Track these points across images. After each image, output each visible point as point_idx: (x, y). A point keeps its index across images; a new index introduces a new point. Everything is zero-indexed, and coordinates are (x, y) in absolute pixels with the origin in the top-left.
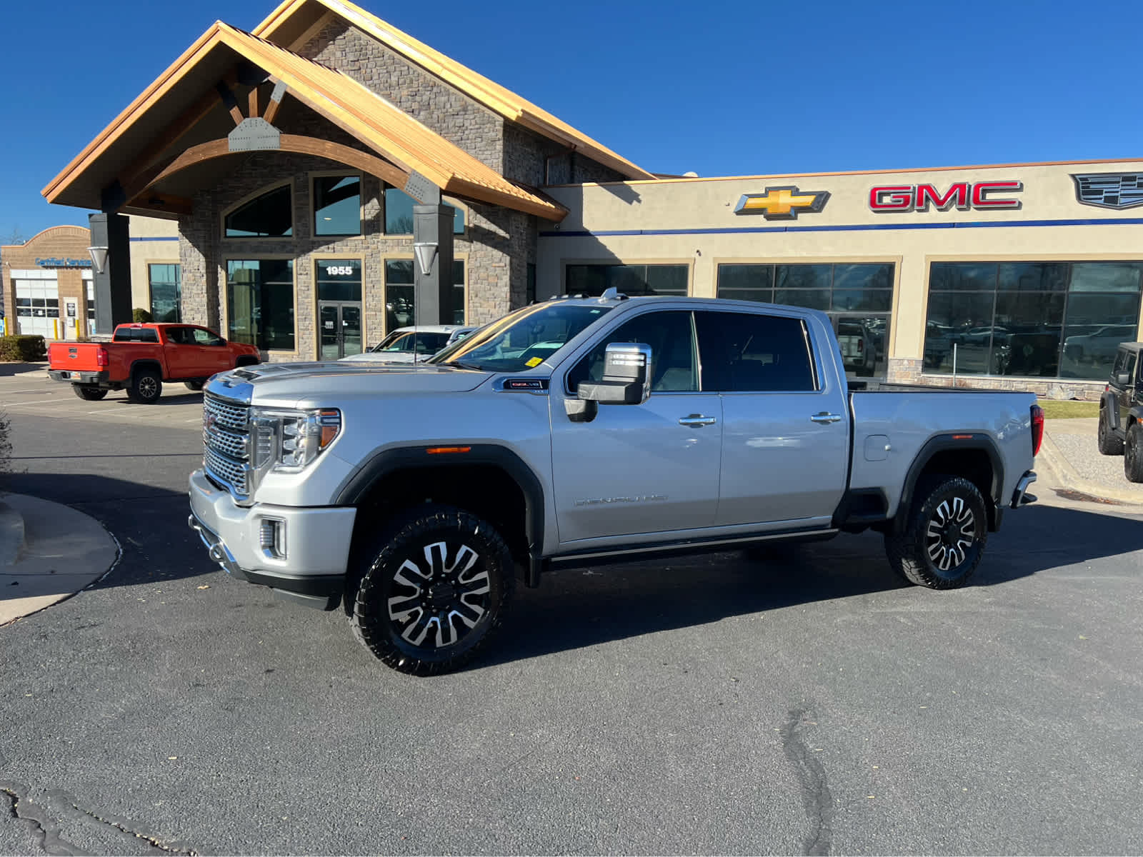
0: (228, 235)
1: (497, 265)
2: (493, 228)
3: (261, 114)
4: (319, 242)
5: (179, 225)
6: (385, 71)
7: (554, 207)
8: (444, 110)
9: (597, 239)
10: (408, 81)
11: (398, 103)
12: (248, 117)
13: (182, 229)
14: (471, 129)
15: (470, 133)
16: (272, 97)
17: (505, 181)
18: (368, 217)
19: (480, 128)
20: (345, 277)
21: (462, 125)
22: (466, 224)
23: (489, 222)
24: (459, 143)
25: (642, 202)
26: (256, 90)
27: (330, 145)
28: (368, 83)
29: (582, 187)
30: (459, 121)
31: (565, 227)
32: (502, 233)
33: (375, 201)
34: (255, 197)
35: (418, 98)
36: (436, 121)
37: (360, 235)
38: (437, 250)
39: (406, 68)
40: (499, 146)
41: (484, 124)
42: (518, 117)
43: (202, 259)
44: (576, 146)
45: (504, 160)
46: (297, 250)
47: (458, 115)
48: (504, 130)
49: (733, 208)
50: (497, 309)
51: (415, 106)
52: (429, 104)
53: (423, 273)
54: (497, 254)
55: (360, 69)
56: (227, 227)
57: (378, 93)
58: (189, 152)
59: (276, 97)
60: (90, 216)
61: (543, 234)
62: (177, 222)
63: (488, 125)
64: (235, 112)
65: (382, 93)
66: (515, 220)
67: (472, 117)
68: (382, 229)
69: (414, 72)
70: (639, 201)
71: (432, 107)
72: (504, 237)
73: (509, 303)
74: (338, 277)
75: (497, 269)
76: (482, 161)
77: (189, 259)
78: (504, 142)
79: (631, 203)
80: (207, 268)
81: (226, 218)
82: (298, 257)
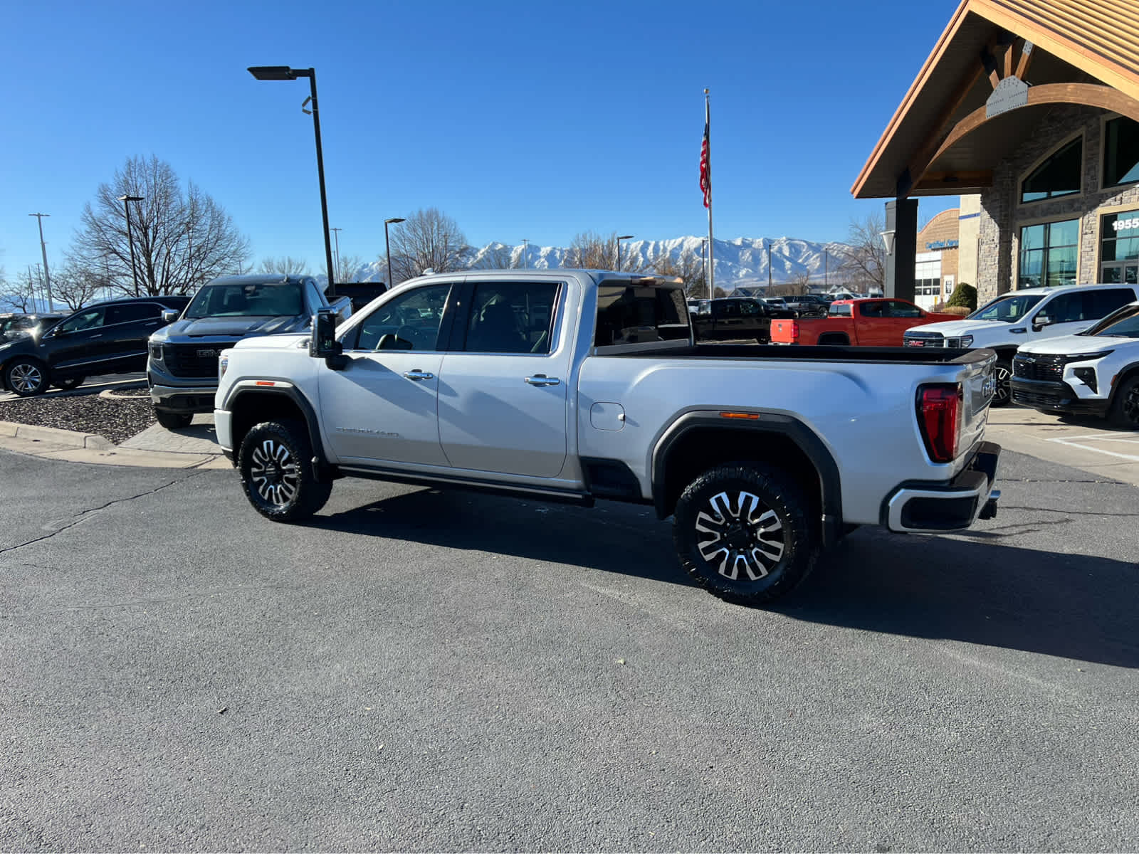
0: (1024, 199)
3: (1013, 73)
4: (1106, 195)
5: (981, 197)
12: (1003, 78)
13: (984, 203)
16: (1023, 50)
26: (1010, 48)
34: (1048, 157)
46: (1084, 208)
56: (1024, 191)
58: (956, 128)
59: (1026, 51)
60: (886, 204)
64: (993, 76)
74: (1124, 231)
77: (986, 231)
80: (1001, 238)
81: (1024, 183)
82: (1084, 215)
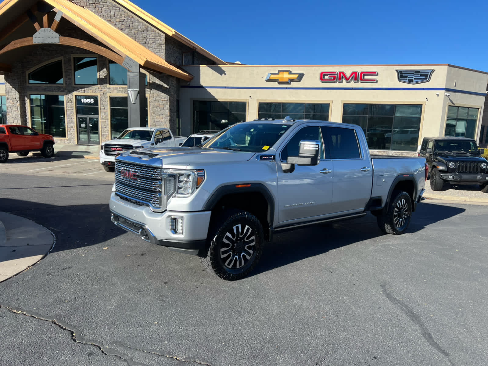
0: (30, 82)
1: (163, 100)
2: (161, 83)
3: (50, 26)
4: (77, 87)
5: (4, 77)
6: (108, 9)
7: (188, 75)
8: (137, 30)
9: (207, 90)
10: (119, 15)
11: (115, 25)
12: (43, 27)
13: (6, 79)
14: (150, 39)
15: (150, 40)
16: (55, 18)
17: (166, 62)
18: (101, 77)
19: (154, 38)
20: (90, 104)
21: (145, 36)
22: (148, 81)
23: (159, 81)
24: (144, 44)
25: (227, 75)
26: (47, 15)
27: (85, 42)
28: (100, 14)
29: (200, 67)
30: (144, 35)
31: (192, 84)
32: (165, 85)
33: (105, 69)
34: (44, 65)
35: (124, 23)
36: (133, 34)
37: (97, 85)
38: (139, 92)
39: (118, 9)
40: (163, 47)
41: (156, 37)
42: (173, 35)
43: (17, 93)
44: (196, 48)
45: (166, 53)
46: (66, 91)
47: (143, 32)
48: (165, 40)
49: (265, 78)
50: (163, 119)
51: (123, 27)
52: (130, 26)
53: (132, 103)
54: (164, 95)
55: (96, 8)
56: (29, 79)
57: (105, 19)
58: (13, 43)
59: (57, 19)
61: (182, 87)
62: (4, 76)
63: (158, 37)
64: (36, 25)
65: (107, 19)
66: (171, 80)
67: (150, 33)
68: (108, 82)
69: (122, 11)
70: (225, 74)
71: (131, 28)
72: (166, 88)
73: (169, 117)
74: (87, 104)
75: (163, 101)
76: (156, 53)
77: (10, 94)
78: (165, 46)
79: (221, 75)
80: (20, 98)
81: (29, 74)
82: (66, 95)
